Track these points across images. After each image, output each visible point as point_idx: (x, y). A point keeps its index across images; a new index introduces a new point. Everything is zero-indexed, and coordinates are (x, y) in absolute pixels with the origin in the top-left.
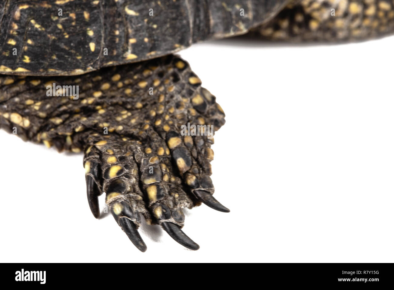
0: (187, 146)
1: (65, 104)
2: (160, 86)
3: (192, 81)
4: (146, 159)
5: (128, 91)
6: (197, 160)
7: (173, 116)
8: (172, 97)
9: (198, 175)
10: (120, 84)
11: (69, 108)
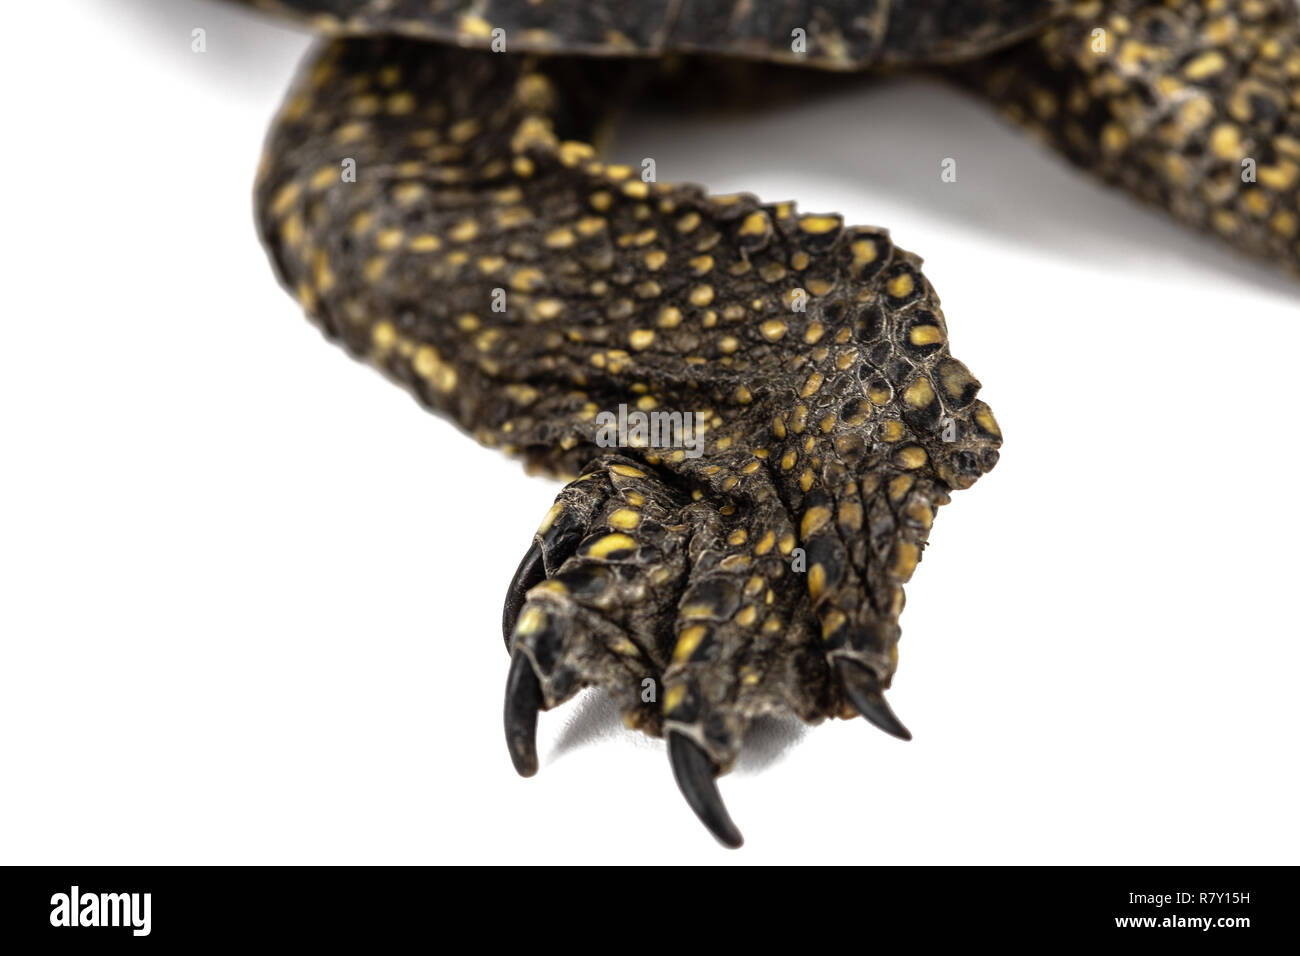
0: (841, 532)
1: (555, 353)
2: (821, 343)
3: (920, 336)
4: (713, 554)
5: (729, 344)
6: (862, 573)
7: (828, 441)
8: (843, 384)
9: (852, 615)
10: (711, 318)
11: (560, 368)
